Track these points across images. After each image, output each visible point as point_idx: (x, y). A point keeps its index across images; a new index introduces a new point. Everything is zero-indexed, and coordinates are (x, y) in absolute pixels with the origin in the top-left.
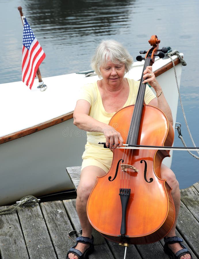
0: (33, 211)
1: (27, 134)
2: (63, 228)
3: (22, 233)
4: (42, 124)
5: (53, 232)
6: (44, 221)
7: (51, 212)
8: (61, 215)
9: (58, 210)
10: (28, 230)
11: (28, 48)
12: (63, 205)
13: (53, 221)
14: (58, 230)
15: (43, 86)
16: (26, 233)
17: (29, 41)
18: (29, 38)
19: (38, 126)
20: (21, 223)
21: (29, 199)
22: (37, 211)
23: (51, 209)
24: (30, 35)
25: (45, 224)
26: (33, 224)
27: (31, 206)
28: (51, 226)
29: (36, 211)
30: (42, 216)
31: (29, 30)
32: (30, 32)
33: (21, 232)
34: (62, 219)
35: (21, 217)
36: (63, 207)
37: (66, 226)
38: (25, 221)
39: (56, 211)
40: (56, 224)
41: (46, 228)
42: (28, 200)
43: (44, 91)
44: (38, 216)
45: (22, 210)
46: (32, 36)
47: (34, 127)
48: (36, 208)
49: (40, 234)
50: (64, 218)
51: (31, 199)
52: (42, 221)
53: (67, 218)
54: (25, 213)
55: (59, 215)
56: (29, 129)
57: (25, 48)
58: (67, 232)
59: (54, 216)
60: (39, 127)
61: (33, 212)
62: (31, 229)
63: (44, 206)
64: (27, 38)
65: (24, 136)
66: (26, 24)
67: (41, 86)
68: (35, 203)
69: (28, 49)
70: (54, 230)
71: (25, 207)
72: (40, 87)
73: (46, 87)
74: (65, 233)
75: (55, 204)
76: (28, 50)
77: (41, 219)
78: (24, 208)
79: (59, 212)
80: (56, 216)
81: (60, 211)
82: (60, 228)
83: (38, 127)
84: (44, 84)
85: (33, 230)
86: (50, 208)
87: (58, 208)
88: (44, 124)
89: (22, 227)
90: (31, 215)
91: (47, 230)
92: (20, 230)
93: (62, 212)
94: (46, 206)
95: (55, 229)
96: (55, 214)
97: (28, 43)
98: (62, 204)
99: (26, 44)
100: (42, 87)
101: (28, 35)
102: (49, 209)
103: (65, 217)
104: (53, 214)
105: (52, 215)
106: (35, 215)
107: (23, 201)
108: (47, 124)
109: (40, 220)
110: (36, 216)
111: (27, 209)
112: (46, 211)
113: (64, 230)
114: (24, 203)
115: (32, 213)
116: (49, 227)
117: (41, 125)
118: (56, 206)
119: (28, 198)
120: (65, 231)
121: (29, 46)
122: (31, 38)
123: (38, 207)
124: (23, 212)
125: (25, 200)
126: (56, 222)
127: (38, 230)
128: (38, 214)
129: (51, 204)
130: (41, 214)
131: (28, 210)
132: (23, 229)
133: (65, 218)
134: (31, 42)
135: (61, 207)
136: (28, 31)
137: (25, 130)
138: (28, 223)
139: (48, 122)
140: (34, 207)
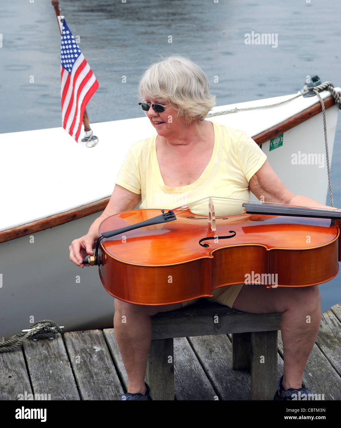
0: (50, 347)
1: (57, 223)
2: (103, 379)
3: (30, 387)
4: (85, 206)
5: (85, 387)
6: (70, 365)
7: (83, 350)
8: (100, 355)
9: (95, 347)
10: (41, 382)
11: (70, 70)
12: (103, 339)
13: (86, 366)
14: (94, 383)
15: (91, 139)
16: (38, 387)
17: (71, 58)
18: (70, 54)
19: (76, 210)
20: (30, 369)
21: (44, 326)
22: (58, 348)
23: (82, 345)
24: (73, 49)
25: (71, 371)
26: (51, 372)
27: (47, 338)
28: (82, 375)
29: (55, 347)
30: (66, 357)
31: (71, 39)
32: (72, 44)
33: (29, 385)
34: (100, 364)
35: (30, 358)
36: (104, 342)
37: (107, 375)
38: (36, 364)
39: (92, 348)
40: (90, 371)
41: (74, 379)
42: (42, 327)
43: (94, 146)
44: (60, 356)
45: (32, 345)
46: (75, 51)
47: (69, 212)
48: (56, 341)
49: (61, 390)
50: (104, 362)
51: (49, 326)
52: (66, 367)
53: (110, 362)
54: (36, 351)
55: (96, 356)
56: (61, 215)
57: (65, 70)
58: (110, 387)
59: (87, 357)
60: (79, 211)
61: (51, 349)
62: (47, 381)
63: (71, 340)
64: (67, 54)
65: (51, 227)
66: (65, 30)
67: (89, 138)
68: (55, 333)
69: (69, 72)
70: (87, 383)
71: (38, 340)
72: (86, 140)
73: (96, 141)
74: (105, 390)
75: (90, 336)
76: (70, 74)
77: (65, 362)
78: (35, 341)
79: (96, 351)
80: (91, 357)
81: (97, 349)
82: (98, 380)
83: (76, 212)
84: (94, 135)
85: (50, 381)
86: (81, 342)
87: (95, 343)
88: (88, 206)
89: (31, 376)
90: (47, 354)
91: (74, 382)
92: (28, 381)
93: (102, 351)
94: (73, 340)
95: (89, 382)
96: (90, 354)
97: (69, 63)
98: (102, 336)
99: (66, 64)
100: (90, 141)
101: (69, 49)
102: (79, 345)
103: (106, 359)
104: (86, 354)
105: (84, 355)
106: (55, 354)
107: (34, 329)
108: (94, 207)
109: (63, 364)
110: (56, 357)
111: (41, 344)
112: (74, 347)
113: (105, 383)
114: (35, 332)
115: (48, 352)
116: (78, 377)
117: (83, 208)
118: (92, 340)
119: (43, 324)
120: (107, 385)
121: (71, 68)
122: (74, 53)
123: (60, 341)
124: (33, 348)
125: (38, 328)
126: (91, 368)
127: (59, 383)
128: (59, 353)
129: (82, 336)
130: (65, 354)
131: (43, 345)
132: (33, 380)
133: (107, 361)
134: (73, 61)
135: (100, 340)
136: (69, 42)
137: (54, 217)
138: (41, 369)
139: (94, 204)
140: (52, 339)
